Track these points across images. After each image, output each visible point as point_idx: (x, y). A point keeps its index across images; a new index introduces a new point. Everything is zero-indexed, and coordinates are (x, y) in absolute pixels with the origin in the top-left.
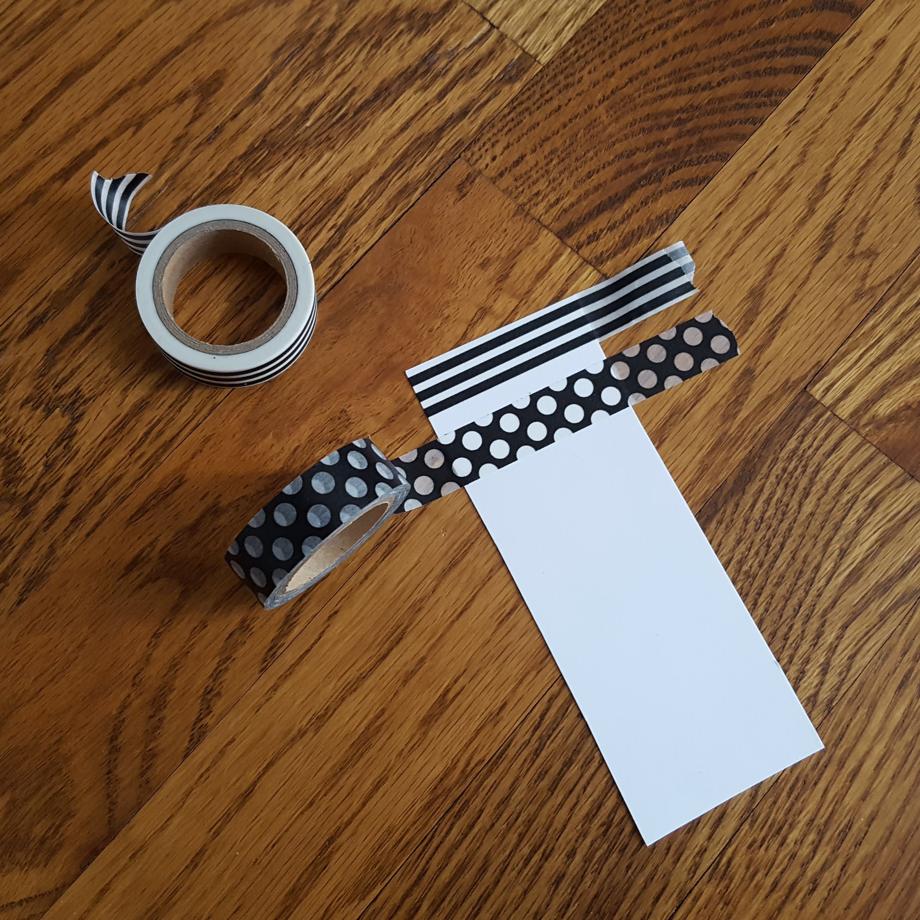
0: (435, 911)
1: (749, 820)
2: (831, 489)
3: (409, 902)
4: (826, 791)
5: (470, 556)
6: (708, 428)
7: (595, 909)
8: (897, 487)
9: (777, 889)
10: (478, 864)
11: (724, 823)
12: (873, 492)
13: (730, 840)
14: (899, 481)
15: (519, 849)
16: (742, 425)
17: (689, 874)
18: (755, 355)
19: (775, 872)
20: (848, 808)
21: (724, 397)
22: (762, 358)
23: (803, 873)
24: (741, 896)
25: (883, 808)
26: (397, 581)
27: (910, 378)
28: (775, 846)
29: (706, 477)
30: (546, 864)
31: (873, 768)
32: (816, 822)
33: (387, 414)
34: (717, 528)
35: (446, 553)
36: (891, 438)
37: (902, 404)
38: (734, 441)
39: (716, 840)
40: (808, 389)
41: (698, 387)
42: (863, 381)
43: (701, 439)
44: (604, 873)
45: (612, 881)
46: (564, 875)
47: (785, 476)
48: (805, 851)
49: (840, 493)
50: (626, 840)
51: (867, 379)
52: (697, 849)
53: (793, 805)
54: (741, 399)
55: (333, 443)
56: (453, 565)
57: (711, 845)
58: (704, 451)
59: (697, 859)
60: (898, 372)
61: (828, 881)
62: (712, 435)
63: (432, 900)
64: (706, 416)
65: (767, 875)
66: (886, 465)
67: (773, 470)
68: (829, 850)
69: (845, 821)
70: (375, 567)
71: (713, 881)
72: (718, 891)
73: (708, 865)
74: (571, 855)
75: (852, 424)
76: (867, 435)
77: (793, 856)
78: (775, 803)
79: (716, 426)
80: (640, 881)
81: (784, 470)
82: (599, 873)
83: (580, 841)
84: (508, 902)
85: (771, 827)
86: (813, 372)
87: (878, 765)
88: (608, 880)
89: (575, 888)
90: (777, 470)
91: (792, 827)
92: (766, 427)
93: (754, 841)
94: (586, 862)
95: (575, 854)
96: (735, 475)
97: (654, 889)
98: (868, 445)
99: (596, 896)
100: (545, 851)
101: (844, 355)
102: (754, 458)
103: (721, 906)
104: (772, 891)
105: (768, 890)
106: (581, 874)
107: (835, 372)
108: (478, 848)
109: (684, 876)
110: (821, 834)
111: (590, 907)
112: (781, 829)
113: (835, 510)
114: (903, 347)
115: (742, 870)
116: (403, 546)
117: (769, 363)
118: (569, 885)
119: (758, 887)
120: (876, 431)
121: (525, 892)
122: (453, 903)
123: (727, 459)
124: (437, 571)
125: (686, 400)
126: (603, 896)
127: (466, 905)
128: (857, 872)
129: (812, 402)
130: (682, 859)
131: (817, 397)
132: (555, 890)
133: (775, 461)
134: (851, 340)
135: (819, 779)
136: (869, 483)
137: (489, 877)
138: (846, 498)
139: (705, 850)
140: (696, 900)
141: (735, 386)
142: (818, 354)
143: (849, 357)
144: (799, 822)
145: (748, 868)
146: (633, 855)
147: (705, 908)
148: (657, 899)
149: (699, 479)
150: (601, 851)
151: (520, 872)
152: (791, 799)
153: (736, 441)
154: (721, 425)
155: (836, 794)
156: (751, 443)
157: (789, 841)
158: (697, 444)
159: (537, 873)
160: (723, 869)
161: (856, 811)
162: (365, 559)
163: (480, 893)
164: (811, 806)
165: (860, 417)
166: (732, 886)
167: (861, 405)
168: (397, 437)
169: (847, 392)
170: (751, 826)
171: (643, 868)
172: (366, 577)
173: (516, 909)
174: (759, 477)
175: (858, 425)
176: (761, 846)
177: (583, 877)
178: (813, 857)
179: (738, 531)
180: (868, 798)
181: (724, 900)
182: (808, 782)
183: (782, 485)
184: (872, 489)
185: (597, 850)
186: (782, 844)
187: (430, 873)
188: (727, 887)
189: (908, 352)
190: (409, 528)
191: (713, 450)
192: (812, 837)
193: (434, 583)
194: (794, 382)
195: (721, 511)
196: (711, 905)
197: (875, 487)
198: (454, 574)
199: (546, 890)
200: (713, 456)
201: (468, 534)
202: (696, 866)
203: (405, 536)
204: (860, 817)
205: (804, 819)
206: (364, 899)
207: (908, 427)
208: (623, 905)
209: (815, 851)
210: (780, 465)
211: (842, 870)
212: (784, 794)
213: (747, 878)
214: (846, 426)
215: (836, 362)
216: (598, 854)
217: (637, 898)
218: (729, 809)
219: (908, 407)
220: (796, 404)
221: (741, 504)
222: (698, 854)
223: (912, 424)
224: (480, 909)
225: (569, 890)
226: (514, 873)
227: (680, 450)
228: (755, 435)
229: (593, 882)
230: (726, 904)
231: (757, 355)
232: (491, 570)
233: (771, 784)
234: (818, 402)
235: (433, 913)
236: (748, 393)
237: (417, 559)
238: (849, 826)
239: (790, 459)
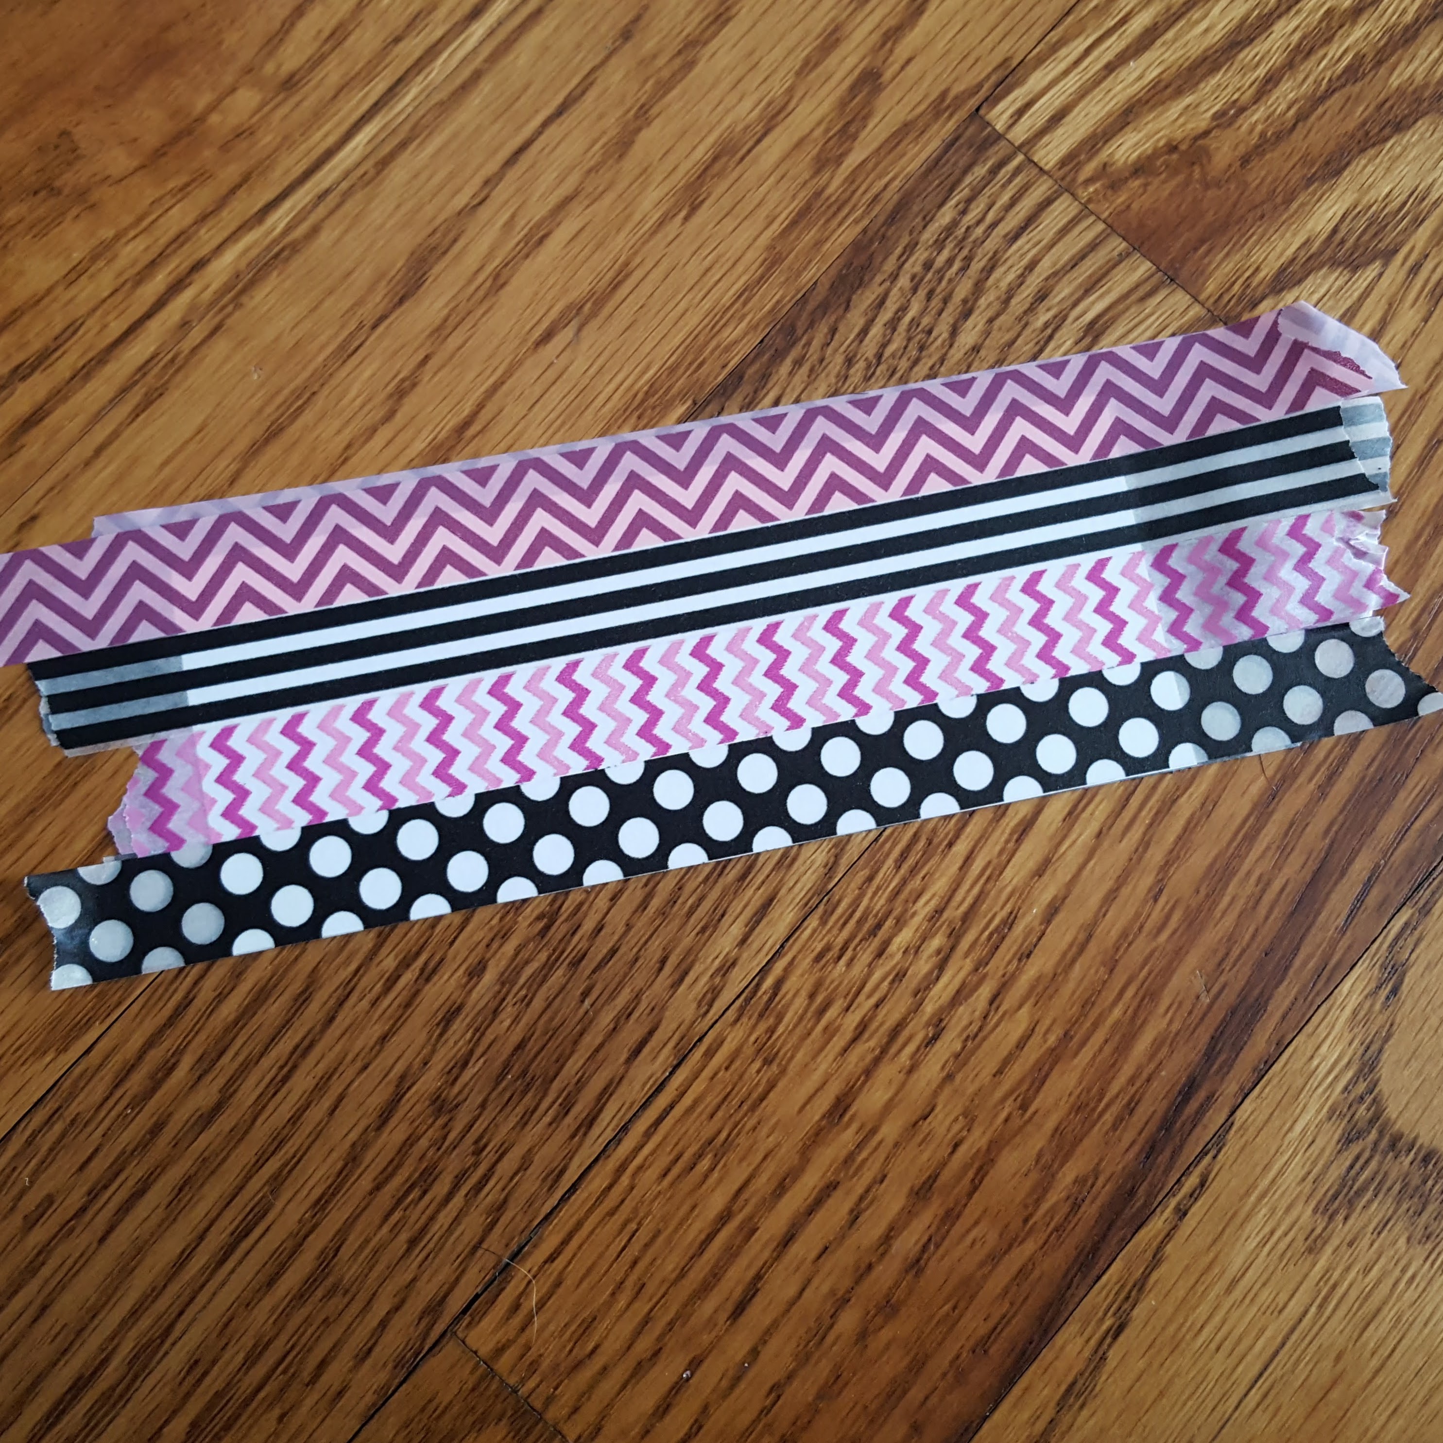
0: (206, 1072)
1: (821, 907)
2: (1013, 302)
3: (155, 1056)
4: (969, 859)
5: (308, 417)
6: (784, 185)
7: (516, 1069)
8: (1142, 299)
9: (866, 1035)
10: (296, 987)
11: (774, 913)
12: (1095, 306)
13: (782, 946)
14: (1147, 287)
15: (376, 960)
16: (852, 178)
17: (699, 1005)
18: (883, 44)
19: (865, 1004)
20: (1009, 889)
21: (819, 124)
22: (897, 51)
23: (917, 1007)
24: (796, 1048)
25: (1076, 891)
26: (159, 461)
27: (1179, 92)
28: (865, 957)
29: (778, 276)
30: (427, 987)
31: (1061, 817)
32: (945, 915)
33: (151, 140)
34: (791, 374)
35: (260, 410)
36: (1135, 206)
37: (1161, 143)
38: (834, 208)
39: (755, 946)
40: (982, 112)
41: (769, 104)
42: (1089, 97)
43: (769, 205)
44: (538, 1003)
45: (552, 1019)
46: (459, 1009)
47: (930, 275)
48: (923, 966)
49: (1031, 309)
50: (584, 944)
51: (1098, 93)
52: (717, 962)
53: (904, 882)
54: (852, 129)
55: (43, 194)
56: (273, 433)
57: (745, 955)
58: (776, 228)
59: (717, 980)
60: (1157, 81)
61: (964, 1022)
62: (794, 197)
63: (200, 1052)
64: (783, 160)
65: (847, 1009)
66: (1122, 257)
67: (907, 266)
68: (969, 964)
69: (1004, 913)
70: (115, 435)
71: (744, 1019)
72: (752, 1038)
73: (737, 990)
74: (477, 971)
75: (1063, 179)
76: (1090, 200)
77: (900, 976)
78: (870, 879)
79: (801, 180)
80: (606, 1018)
81: (928, 265)
82: (528, 1005)
83: (495, 946)
84: (350, 1057)
85: (860, 922)
86: (994, 79)
87: (1070, 813)
88: (545, 1018)
89: (480, 1032)
90: (914, 264)
91: (900, 923)
92: (897, 183)
93: (827, 948)
94: (503, 984)
95: (484, 968)
96: (833, 272)
97: (631, 1033)
98: (1092, 218)
99: (520, 1046)
100: (426, 964)
101: (1054, 48)
102: (871, 241)
103: (757, 1065)
104: (855, 1040)
105: (849, 1036)
106: (493, 1005)
107: (1036, 80)
108: (296, 959)
109: (689, 1012)
110: (955, 936)
111: (507, 1067)
112: (879, 926)
113: (1020, 341)
114: (1170, 35)
115: (800, 1002)
116: (173, 397)
117: (909, 61)
118: (469, 1027)
119: (830, 1032)
120: (1109, 192)
121: (384, 1039)
122: (241, 1058)
123: (818, 244)
124: (242, 445)
125: (747, 128)
126: (532, 1047)
127: (266, 1062)
128: (1020, 1007)
129: (989, 135)
130: (689, 980)
131: (999, 127)
132: (441, 1035)
133: (911, 248)
134: (1070, 19)
135: (957, 836)
136: (1087, 292)
137: (314, 1011)
138: (1042, 317)
139: (734, 964)
140: (710, 1054)
141: (843, 104)
142: (1005, 46)
143: (1063, 52)
144: (914, 914)
145: (812, 996)
146: (594, 972)
147: (727, 1069)
148: (637, 1051)
149: (761, 280)
150: (535, 965)
151: (374, 1003)
152: (902, 871)
153: (839, 209)
154: (812, 177)
155: (989, 862)
156: (866, 212)
157: (893, 947)
158: (763, 213)
159: (408, 1005)
160: (766, 998)
161: (1023, 893)
162: (98, 417)
163: (297, 1040)
164: (940, 885)
165: (1079, 167)
166: (780, 1029)
167: (1083, 143)
168: (171, 185)
169: (1057, 118)
170: (823, 921)
171: (612, 997)
172: (99, 451)
173: (365, 1067)
174: (879, 278)
175: (1074, 180)
176: (839, 958)
177: (496, 1012)
178: (938, 978)
179: (833, 380)
180: (1049, 872)
181: (763, 1055)
182: (936, 841)
183: (922, 293)
184: (1093, 303)
185: (527, 962)
186: (880, 954)
187: (199, 1003)
188: (772, 1031)
189: (1177, 44)
190: (187, 360)
191: (794, 223)
192: (936, 942)
193: (233, 467)
194: (956, 98)
195: (803, 342)
196: (737, 1064)
197: (1101, 296)
198: (274, 450)
199: (423, 1036)
200: (792, 237)
201: (306, 374)
202: (715, 992)
203: (180, 376)
204: (1030, 908)
205: (923, 908)
206: (65, 1050)
207: (1174, 183)
208: (571, 1062)
209: (941, 967)
210: (920, 255)
211: (991, 1003)
212: (890, 862)
213: (809, 1015)
214: (1050, 182)
215: (1040, 61)
216: (529, 971)
217: (597, 1050)
218: (783, 891)
219: (1172, 148)
220: (957, 139)
221: (842, 328)
222: (718, 970)
223: (1180, 178)
224: (295, 1067)
225: (469, 1035)
226: (365, 1004)
227: (729, 224)
228: (876, 198)
229: (516, 1020)
230: (768, 1062)
231: (889, 45)
232: (349, 446)
233: (866, 844)
234: (1000, 137)
235: (200, 1078)
236: (866, 118)
237: (199, 420)
238: (1009, 922)
239: (939, 244)
